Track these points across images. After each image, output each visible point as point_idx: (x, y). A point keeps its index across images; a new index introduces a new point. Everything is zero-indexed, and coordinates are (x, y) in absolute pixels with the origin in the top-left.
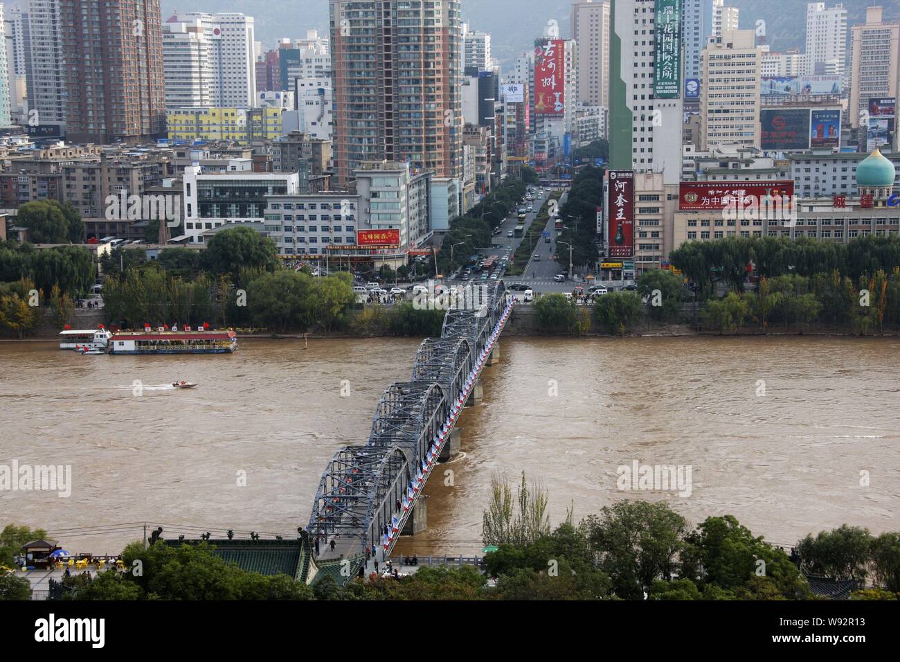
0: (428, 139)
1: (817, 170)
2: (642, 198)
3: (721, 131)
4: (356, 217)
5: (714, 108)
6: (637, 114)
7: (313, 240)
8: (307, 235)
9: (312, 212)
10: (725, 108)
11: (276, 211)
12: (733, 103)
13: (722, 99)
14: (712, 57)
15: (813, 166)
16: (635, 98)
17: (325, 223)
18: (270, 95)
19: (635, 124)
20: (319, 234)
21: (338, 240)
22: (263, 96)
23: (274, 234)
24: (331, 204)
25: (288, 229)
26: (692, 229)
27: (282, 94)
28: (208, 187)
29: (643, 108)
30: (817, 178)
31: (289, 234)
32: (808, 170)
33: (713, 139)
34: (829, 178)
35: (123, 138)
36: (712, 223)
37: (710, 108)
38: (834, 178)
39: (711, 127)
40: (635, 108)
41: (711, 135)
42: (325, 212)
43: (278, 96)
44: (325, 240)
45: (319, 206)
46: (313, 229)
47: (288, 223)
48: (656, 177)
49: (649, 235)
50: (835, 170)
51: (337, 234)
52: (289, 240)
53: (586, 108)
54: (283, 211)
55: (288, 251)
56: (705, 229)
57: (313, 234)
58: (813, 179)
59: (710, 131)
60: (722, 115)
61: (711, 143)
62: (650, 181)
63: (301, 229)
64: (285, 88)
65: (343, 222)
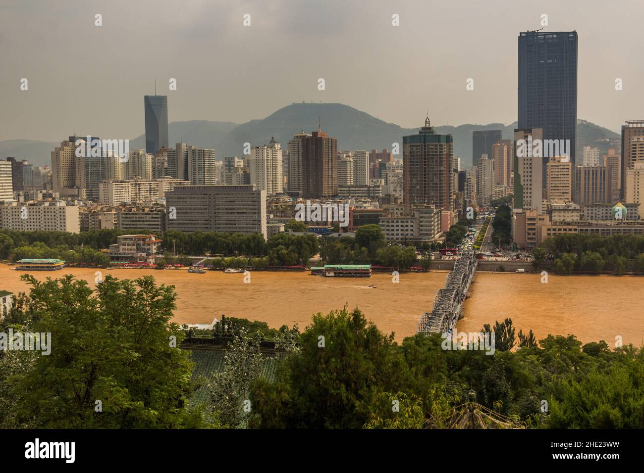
0: (440, 196)
1: (596, 210)
2: (529, 219)
3: (556, 194)
4: (414, 226)
5: (553, 185)
6: (525, 187)
7: (397, 235)
8: (395, 233)
9: (397, 224)
10: (557, 185)
11: (383, 224)
12: (560, 184)
13: (556, 182)
14: (552, 166)
15: (594, 208)
16: (524, 180)
17: (402, 228)
18: (375, 180)
19: (524, 191)
20: (400, 232)
21: (407, 235)
22: (372, 181)
23: (383, 232)
24: (405, 221)
25: (388, 230)
26: (549, 232)
27: (379, 180)
28: (357, 214)
29: (527, 185)
30: (596, 213)
31: (388, 232)
32: (592, 210)
33: (553, 197)
34: (600, 213)
35: (323, 196)
36: (557, 230)
37: (551, 185)
38: (603, 213)
39: (552, 193)
40: (524, 185)
41: (552, 196)
42: (402, 224)
43: (378, 181)
44: (402, 235)
45: (400, 222)
46: (397, 230)
47: (388, 228)
48: (535, 211)
49: (531, 234)
50: (603, 210)
51: (407, 232)
52: (388, 234)
53: (498, 185)
54: (386, 223)
55: (388, 239)
56: (554, 232)
57: (397, 232)
58: (594, 213)
59: (552, 194)
60: (556, 188)
61: (552, 199)
62: (532, 213)
63: (393, 230)
64: (380, 177)
65: (409, 228)
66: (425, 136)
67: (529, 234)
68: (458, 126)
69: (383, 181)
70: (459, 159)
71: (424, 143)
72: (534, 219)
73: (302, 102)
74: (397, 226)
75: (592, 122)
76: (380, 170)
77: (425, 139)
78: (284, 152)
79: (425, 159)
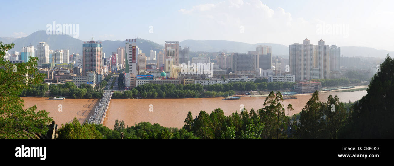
1: (155, 74)
2: (131, 77)
4: (87, 79)
12: (142, 64)
16: (129, 62)
19: (129, 66)
20: (81, 82)
22: (70, 61)
24: (83, 77)
25: (76, 81)
26: (138, 82)
29: (130, 64)
34: (157, 75)
36: (141, 82)
41: (140, 68)
42: (82, 79)
51: (84, 82)
52: (76, 83)
54: (76, 79)
55: (76, 85)
60: (141, 66)
61: (140, 70)
62: (132, 75)
63: (78, 81)
64: (73, 60)
65: (85, 80)
66: (91, 44)
67: (131, 83)
68: (104, 40)
69: (74, 61)
70: (104, 53)
71: (91, 47)
72: (133, 77)
73: (42, 30)
74: (80, 80)
75: (153, 41)
76: (73, 57)
77: (91, 45)
78: (35, 49)
79: (91, 53)
